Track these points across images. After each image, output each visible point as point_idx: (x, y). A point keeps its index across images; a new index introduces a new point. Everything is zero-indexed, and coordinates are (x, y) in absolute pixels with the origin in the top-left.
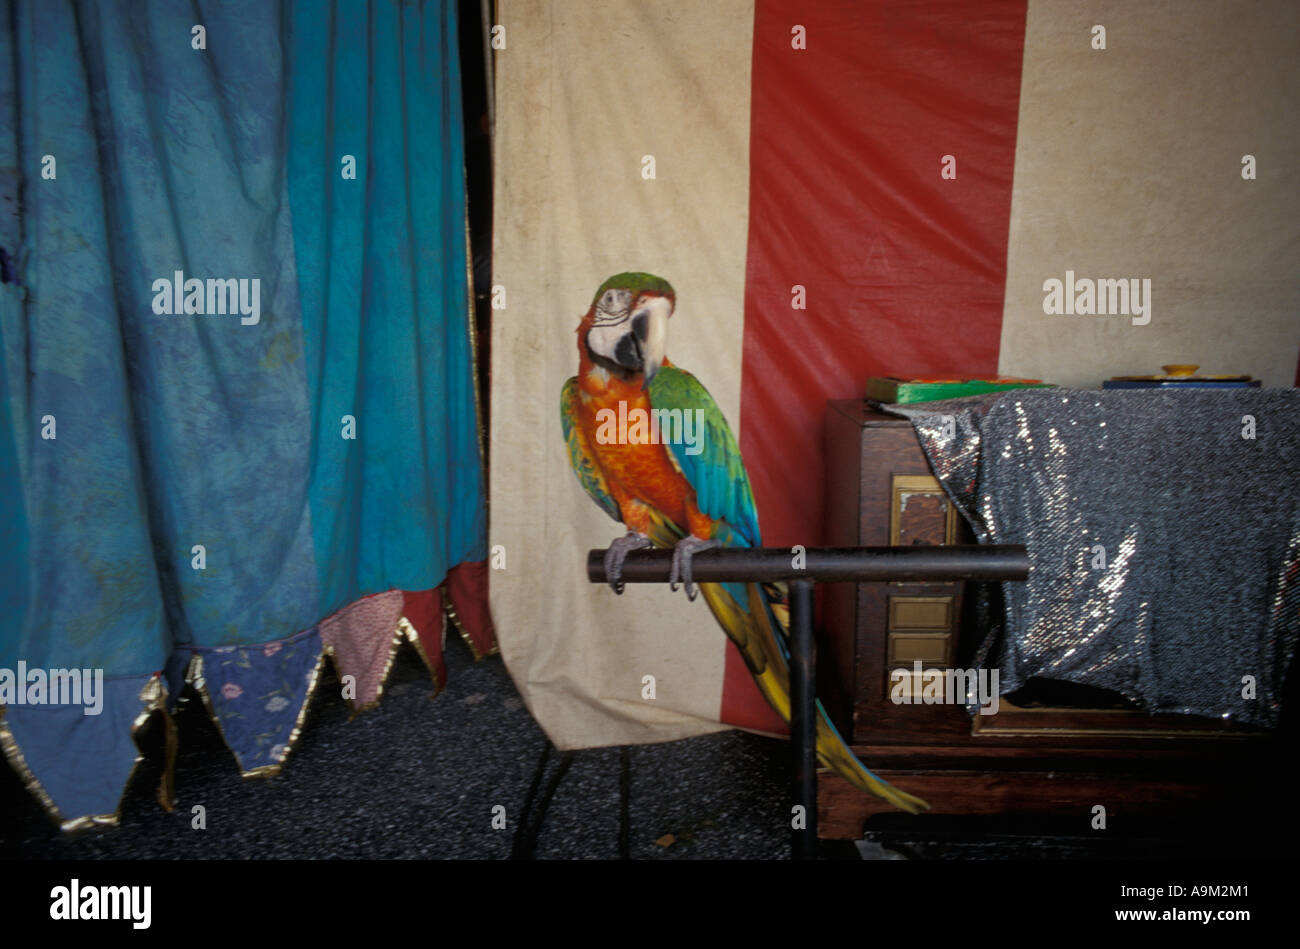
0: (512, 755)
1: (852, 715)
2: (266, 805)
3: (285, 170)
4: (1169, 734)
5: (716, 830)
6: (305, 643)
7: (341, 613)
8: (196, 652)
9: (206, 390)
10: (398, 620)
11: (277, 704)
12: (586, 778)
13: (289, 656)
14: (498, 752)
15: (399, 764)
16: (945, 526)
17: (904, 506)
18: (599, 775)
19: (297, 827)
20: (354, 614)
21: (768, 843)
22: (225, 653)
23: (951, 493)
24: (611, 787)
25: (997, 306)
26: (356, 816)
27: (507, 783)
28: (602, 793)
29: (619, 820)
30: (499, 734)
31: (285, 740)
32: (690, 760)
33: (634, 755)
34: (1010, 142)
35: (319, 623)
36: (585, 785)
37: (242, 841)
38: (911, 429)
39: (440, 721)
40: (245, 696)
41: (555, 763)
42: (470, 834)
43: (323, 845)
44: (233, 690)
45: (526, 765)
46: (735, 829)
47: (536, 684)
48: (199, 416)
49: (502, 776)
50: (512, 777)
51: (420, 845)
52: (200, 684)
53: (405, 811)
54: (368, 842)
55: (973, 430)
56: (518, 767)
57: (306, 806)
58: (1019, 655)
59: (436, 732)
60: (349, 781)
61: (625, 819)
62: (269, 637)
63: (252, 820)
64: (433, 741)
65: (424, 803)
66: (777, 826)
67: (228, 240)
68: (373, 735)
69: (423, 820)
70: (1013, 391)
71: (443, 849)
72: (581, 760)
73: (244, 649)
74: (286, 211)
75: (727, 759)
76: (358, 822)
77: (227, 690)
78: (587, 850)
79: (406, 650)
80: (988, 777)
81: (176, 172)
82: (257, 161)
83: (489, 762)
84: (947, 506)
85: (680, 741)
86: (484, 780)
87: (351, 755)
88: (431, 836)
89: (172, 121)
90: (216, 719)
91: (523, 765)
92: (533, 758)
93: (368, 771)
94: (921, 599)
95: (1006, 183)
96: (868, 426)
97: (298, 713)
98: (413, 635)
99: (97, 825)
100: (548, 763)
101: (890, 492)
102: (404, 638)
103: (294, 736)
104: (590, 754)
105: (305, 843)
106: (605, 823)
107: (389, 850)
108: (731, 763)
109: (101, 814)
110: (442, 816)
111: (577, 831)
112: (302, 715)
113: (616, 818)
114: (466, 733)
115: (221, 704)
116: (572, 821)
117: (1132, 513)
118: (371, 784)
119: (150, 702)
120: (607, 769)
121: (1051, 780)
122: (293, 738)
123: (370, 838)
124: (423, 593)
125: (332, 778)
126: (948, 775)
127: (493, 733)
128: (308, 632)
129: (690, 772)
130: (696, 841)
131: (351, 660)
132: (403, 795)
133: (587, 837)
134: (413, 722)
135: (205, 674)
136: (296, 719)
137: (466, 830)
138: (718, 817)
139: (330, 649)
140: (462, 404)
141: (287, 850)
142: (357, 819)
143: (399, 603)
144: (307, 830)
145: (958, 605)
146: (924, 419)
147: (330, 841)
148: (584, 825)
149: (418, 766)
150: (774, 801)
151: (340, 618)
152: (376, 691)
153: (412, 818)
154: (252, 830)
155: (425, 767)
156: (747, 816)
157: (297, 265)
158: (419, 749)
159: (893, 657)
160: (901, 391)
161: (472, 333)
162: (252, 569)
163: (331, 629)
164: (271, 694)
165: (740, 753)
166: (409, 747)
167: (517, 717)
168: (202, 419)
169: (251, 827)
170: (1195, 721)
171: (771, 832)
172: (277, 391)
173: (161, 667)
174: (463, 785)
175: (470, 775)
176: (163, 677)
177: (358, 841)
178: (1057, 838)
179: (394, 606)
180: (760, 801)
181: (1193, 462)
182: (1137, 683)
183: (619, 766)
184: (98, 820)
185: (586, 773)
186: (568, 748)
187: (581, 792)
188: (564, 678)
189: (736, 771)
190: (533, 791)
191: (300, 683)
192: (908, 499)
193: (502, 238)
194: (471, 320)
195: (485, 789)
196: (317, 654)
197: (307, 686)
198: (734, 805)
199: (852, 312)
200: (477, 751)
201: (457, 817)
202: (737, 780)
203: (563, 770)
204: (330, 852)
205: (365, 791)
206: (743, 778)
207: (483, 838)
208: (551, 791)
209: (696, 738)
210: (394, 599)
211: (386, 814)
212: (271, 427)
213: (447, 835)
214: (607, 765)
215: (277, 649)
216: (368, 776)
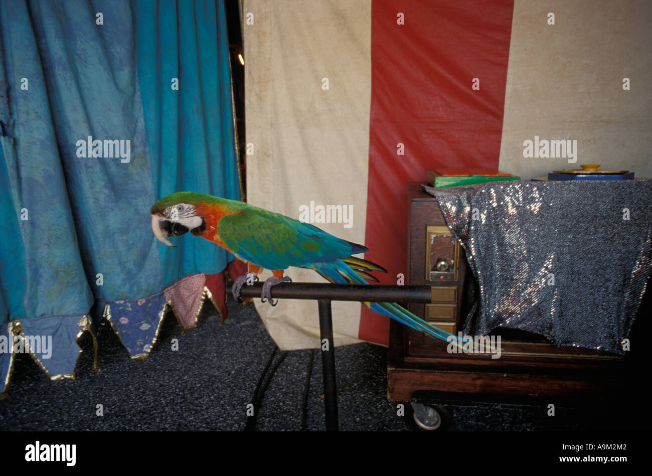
0: (259, 352)
1: (408, 343)
2: (145, 373)
3: (137, 74)
4: (569, 356)
5: (351, 391)
6: (157, 299)
7: (175, 284)
8: (107, 303)
9: (103, 183)
10: (203, 287)
11: (145, 327)
12: (292, 364)
13: (150, 305)
14: (253, 351)
15: (206, 355)
16: (454, 251)
17: (432, 241)
18: (298, 363)
19: (157, 384)
20: (182, 285)
21: (374, 399)
22: (120, 304)
23: (456, 235)
24: (303, 369)
25: (499, 132)
26: (184, 380)
27: (254, 366)
28: (298, 372)
29: (305, 385)
30: (254, 342)
31: (150, 343)
32: (343, 356)
33: (316, 354)
34: (507, 44)
35: (164, 289)
36: (291, 368)
37: (132, 389)
38: (436, 202)
39: (227, 335)
40: (130, 323)
41: (278, 356)
42: (234, 390)
43: (168, 393)
44: (125, 320)
45: (265, 359)
46: (360, 391)
47: (270, 319)
48: (100, 195)
49: (252, 362)
50: (257, 363)
51: (210, 394)
52: (109, 318)
53: (206, 378)
54: (188, 392)
55: (467, 203)
56: (261, 358)
57: (162, 374)
58: (488, 317)
59: (225, 340)
60: (183, 363)
61: (308, 386)
62: (139, 297)
63: (138, 380)
64: (223, 344)
65: (215, 374)
66: (381, 390)
67: (109, 110)
68: (196, 341)
69: (213, 383)
70: (490, 183)
71: (221, 397)
72: (291, 356)
73: (128, 302)
74: (138, 93)
75: (361, 357)
76: (184, 383)
77: (122, 320)
78: (288, 399)
79: (207, 301)
80: (473, 375)
81: (82, 77)
82: (122, 70)
83: (247, 355)
84: (455, 241)
85: (340, 347)
86: (244, 364)
87: (184, 350)
88: (216, 390)
89: (79, 52)
90: (117, 333)
91: (263, 357)
92: (268, 354)
93: (191, 358)
94: (441, 288)
95: (505, 66)
96: (414, 201)
97: (155, 331)
98: (210, 295)
99: (66, 378)
100: (275, 356)
101: (425, 235)
102: (206, 296)
103: (154, 340)
104: (296, 353)
105: (160, 391)
106: (298, 387)
107: (196, 396)
108: (363, 359)
109: (67, 374)
110: (223, 381)
111: (284, 390)
112: (157, 332)
113: (303, 384)
114: (239, 341)
115: (119, 326)
116: (282, 385)
117: (551, 246)
118: (192, 365)
119: (84, 327)
120: (303, 360)
121: (505, 377)
122: (154, 342)
123: (188, 390)
124: (214, 276)
125: (175, 361)
126: (454, 373)
127: (251, 341)
128: (158, 294)
129: (342, 363)
130: (340, 397)
131: (181, 306)
132: (206, 370)
133: (289, 393)
134: (215, 335)
135: (112, 313)
136: (155, 333)
137: (233, 388)
138: (353, 385)
139: (170, 302)
140: (232, 183)
141: (151, 395)
142: (184, 381)
143: (204, 280)
144: (161, 386)
145: (461, 291)
146: (443, 197)
147: (171, 391)
148: (287, 387)
149: (215, 357)
150: (381, 378)
151: (175, 287)
152: (194, 320)
153: (209, 381)
154: (137, 385)
155: (217, 357)
156: (366, 385)
157: (145, 120)
158: (216, 348)
159: (428, 315)
160: (437, 181)
161: (237, 148)
162: (130, 265)
163: (170, 292)
164: (142, 322)
165: (368, 354)
166: (211, 347)
167: (264, 333)
168: (102, 197)
169: (137, 383)
170: (582, 350)
171: (377, 393)
172: (137, 182)
173: (88, 311)
174: (234, 366)
175: (238, 361)
176: (88, 316)
177: (183, 391)
178: (508, 405)
179: (202, 281)
180: (374, 378)
181: (585, 219)
182: (551, 331)
183: (309, 359)
184: (65, 376)
185: (292, 362)
186: (285, 350)
187: (289, 371)
188: (284, 316)
189: (364, 363)
190: (266, 370)
191: (156, 317)
192: (434, 238)
193: (249, 101)
194: (236, 142)
195: (243, 368)
196: (164, 304)
197: (160, 319)
198: (361, 380)
199: (424, 135)
200: (242, 349)
201: (229, 381)
202: (364, 367)
203: (282, 360)
204: (170, 396)
205: (189, 367)
206: (367, 366)
207: (240, 392)
208: (275, 370)
209: (347, 346)
210: (201, 277)
211: (197, 379)
212: (135, 199)
213: (224, 390)
214: (303, 358)
215: (144, 302)
216: (191, 361)
